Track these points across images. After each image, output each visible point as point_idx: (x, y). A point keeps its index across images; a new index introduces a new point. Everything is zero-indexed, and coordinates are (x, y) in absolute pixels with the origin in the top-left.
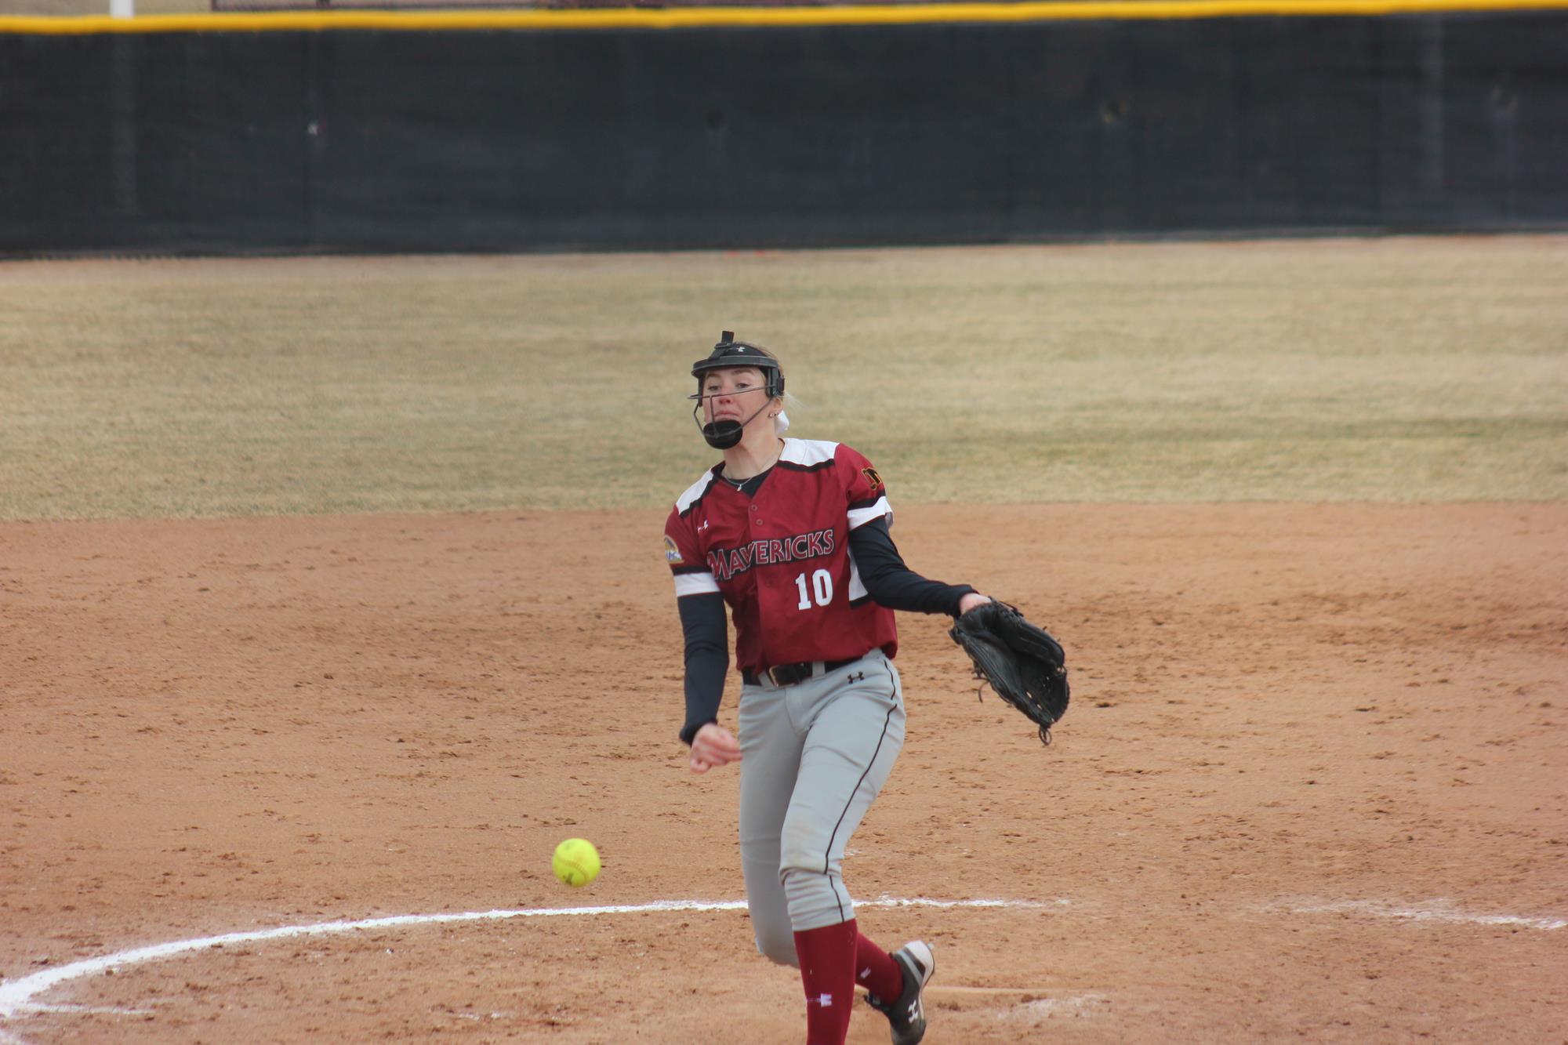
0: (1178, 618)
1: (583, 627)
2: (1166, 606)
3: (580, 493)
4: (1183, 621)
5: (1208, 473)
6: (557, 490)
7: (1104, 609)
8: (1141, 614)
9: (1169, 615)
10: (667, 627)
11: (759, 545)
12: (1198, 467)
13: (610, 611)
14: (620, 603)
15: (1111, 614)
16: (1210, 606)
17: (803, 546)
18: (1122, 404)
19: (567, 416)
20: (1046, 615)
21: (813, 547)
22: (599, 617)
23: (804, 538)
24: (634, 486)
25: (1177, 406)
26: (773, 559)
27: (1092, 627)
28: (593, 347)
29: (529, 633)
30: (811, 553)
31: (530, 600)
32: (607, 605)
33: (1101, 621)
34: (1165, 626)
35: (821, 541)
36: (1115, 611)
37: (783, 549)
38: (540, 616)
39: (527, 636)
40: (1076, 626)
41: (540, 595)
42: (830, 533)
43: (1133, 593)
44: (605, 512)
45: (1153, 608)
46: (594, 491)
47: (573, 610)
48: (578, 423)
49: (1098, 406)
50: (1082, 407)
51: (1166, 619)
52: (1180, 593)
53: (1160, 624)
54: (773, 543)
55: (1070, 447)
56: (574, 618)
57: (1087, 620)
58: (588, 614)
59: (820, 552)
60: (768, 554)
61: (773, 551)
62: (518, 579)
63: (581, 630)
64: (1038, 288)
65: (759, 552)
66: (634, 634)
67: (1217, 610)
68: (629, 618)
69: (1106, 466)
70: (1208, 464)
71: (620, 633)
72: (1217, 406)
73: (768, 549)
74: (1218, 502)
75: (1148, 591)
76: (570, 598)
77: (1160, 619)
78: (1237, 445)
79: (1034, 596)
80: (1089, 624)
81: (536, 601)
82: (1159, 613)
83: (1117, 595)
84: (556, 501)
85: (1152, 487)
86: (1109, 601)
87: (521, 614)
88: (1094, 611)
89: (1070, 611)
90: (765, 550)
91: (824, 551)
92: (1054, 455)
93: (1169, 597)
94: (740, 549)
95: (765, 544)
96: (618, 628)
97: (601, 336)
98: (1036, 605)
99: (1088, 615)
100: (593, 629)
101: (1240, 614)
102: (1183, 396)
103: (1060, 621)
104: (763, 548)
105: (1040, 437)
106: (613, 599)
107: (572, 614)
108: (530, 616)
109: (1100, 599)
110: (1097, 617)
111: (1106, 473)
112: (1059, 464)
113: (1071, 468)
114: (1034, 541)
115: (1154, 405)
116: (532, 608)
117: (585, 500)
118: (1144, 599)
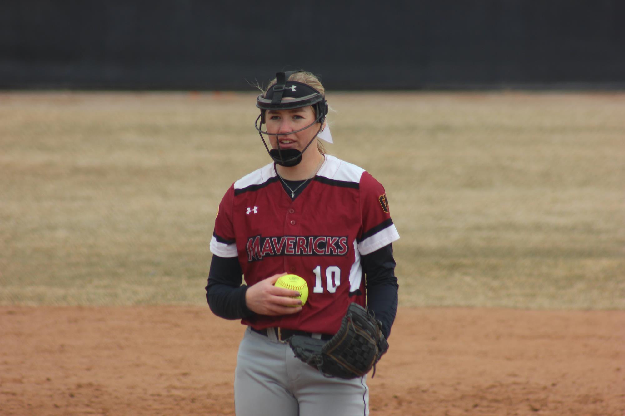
0: (552, 406)
1: (59, 403)
2: (542, 395)
3: (61, 292)
4: (556, 408)
5: (580, 285)
6: (41, 289)
7: (490, 397)
8: (522, 401)
9: (544, 403)
10: (129, 405)
11: (289, 239)
12: (571, 280)
13: (84, 391)
14: (90, 385)
15: (496, 401)
16: (579, 396)
17: (322, 245)
18: (512, 226)
19: (52, 228)
20: (442, 401)
21: (330, 247)
22: (72, 396)
23: (324, 239)
24: (105, 287)
25: (557, 229)
26: (298, 252)
27: (480, 411)
28: (76, 171)
29: (13, 409)
30: (328, 252)
31: (15, 381)
32: (79, 386)
33: (488, 406)
34: (541, 412)
35: (337, 244)
36: (500, 398)
37: (307, 246)
38: (22, 395)
39: (12, 411)
40: (467, 411)
41: (23, 377)
42: (344, 240)
43: (515, 383)
44: (80, 308)
45: (531, 397)
46: (73, 291)
47: (50, 389)
48: (61, 234)
49: (492, 228)
50: (478, 228)
51: (542, 406)
52: (554, 385)
53: (536, 410)
54: (300, 239)
55: (465, 261)
56: (51, 396)
57: (476, 406)
58: (63, 393)
59: (335, 252)
60: (295, 247)
61: (299, 245)
62: (6, 363)
63: (56, 406)
64: (446, 128)
65: (288, 245)
66: (101, 411)
67: (585, 400)
68: (97, 397)
69: (496, 277)
70: (581, 278)
71: (89, 410)
72: (589, 229)
73: (295, 244)
74: (588, 310)
75: (527, 383)
76: (48, 380)
77: (537, 406)
78: (605, 263)
79: (432, 385)
80: (478, 409)
81: (20, 381)
82: (536, 401)
83: (502, 385)
84: (40, 298)
85: (534, 296)
86: (495, 390)
87: (7, 393)
88: (482, 398)
89: (463, 398)
90: (293, 244)
91: (338, 252)
92: (453, 267)
93: (545, 388)
94: (273, 239)
95: (293, 239)
96: (88, 406)
97: (83, 161)
98: (435, 392)
99: (478, 401)
100: (67, 406)
101: (604, 404)
102: (562, 221)
103: (454, 406)
104: (291, 242)
105: (442, 253)
106: (84, 381)
107: (49, 393)
108: (14, 394)
109: (488, 388)
110: (485, 403)
111: (496, 284)
112: (457, 275)
113: (468, 279)
114: (434, 339)
115: (538, 227)
116: (17, 388)
117: (64, 298)
118: (524, 388)
